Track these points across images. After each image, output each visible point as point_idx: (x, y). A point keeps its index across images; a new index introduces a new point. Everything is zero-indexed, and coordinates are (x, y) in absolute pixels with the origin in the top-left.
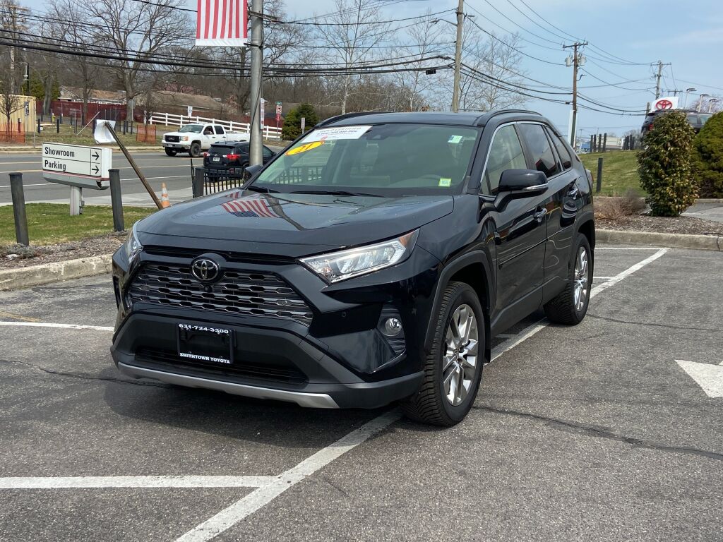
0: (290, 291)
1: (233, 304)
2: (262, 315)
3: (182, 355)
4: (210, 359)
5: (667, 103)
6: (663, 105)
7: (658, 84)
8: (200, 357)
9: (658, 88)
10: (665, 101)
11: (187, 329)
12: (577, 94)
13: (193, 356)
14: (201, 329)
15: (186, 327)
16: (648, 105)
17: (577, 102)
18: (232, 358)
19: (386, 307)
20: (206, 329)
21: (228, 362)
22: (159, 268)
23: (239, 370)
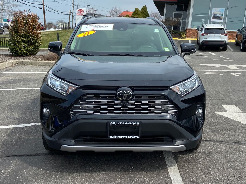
0: (168, 102)
1: (138, 110)
2: (153, 114)
3: (110, 137)
4: (127, 137)
5: (82, 10)
6: (80, 11)
7: (73, 2)
8: (121, 137)
9: (73, 4)
10: (81, 10)
11: (115, 124)
12: (45, 5)
13: (117, 137)
14: (124, 123)
15: (115, 123)
16: (70, 11)
17: (45, 8)
18: (140, 135)
19: (199, 105)
20: (126, 123)
21: (138, 137)
22: (94, 96)
23: (144, 140)
